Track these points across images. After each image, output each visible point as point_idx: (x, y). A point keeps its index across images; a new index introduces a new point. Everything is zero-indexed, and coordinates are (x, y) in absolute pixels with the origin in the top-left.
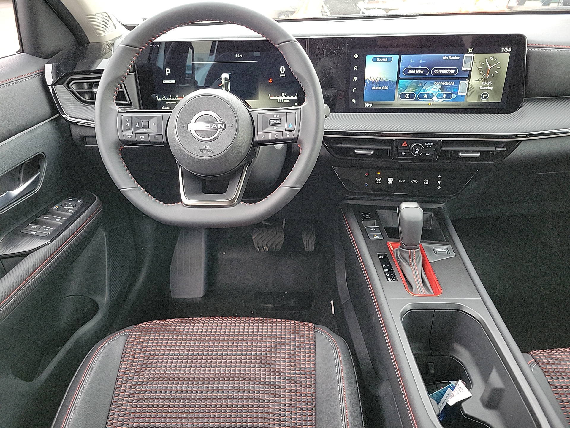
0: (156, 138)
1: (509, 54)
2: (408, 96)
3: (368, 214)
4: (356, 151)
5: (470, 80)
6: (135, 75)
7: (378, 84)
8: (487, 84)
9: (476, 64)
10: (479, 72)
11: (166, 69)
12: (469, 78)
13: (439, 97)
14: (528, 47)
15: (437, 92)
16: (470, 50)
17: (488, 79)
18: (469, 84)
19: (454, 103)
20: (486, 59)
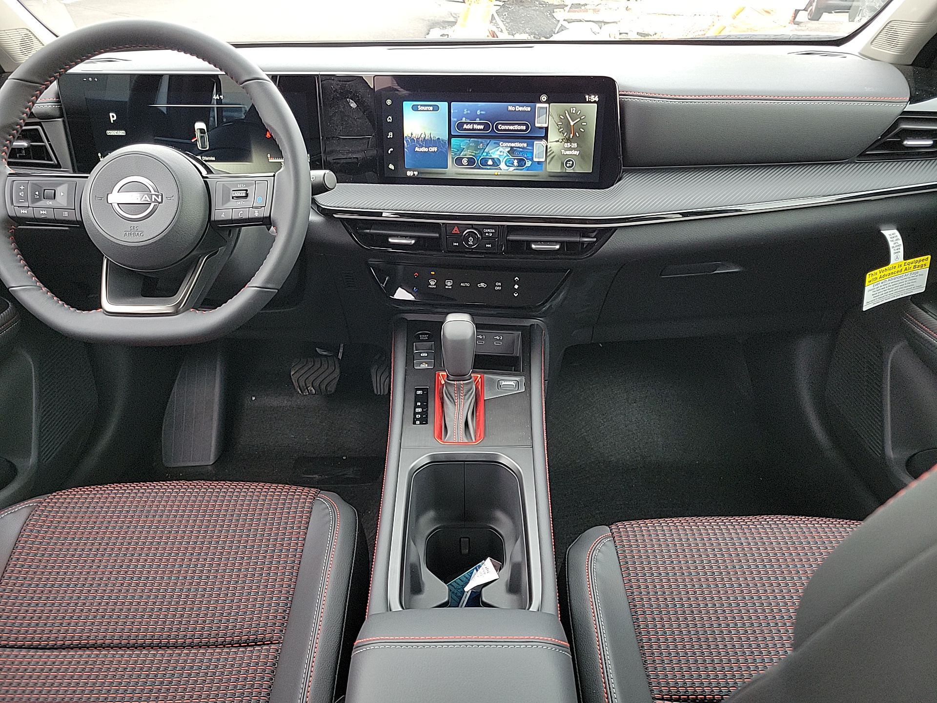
0: (66, 214)
1: (596, 105)
2: (466, 162)
3: (427, 334)
4: (390, 240)
5: (547, 141)
6: (64, 121)
7: (423, 144)
8: (571, 147)
9: (553, 118)
10: (559, 129)
11: (111, 114)
12: (546, 137)
13: (509, 164)
14: (620, 95)
15: (505, 157)
16: (543, 97)
17: (571, 140)
18: (547, 146)
19: (529, 172)
20: (566, 111)
